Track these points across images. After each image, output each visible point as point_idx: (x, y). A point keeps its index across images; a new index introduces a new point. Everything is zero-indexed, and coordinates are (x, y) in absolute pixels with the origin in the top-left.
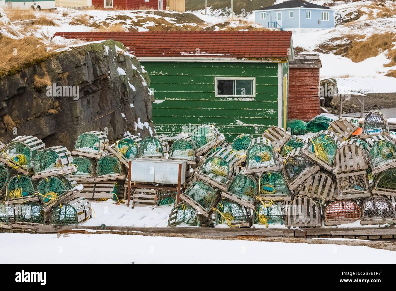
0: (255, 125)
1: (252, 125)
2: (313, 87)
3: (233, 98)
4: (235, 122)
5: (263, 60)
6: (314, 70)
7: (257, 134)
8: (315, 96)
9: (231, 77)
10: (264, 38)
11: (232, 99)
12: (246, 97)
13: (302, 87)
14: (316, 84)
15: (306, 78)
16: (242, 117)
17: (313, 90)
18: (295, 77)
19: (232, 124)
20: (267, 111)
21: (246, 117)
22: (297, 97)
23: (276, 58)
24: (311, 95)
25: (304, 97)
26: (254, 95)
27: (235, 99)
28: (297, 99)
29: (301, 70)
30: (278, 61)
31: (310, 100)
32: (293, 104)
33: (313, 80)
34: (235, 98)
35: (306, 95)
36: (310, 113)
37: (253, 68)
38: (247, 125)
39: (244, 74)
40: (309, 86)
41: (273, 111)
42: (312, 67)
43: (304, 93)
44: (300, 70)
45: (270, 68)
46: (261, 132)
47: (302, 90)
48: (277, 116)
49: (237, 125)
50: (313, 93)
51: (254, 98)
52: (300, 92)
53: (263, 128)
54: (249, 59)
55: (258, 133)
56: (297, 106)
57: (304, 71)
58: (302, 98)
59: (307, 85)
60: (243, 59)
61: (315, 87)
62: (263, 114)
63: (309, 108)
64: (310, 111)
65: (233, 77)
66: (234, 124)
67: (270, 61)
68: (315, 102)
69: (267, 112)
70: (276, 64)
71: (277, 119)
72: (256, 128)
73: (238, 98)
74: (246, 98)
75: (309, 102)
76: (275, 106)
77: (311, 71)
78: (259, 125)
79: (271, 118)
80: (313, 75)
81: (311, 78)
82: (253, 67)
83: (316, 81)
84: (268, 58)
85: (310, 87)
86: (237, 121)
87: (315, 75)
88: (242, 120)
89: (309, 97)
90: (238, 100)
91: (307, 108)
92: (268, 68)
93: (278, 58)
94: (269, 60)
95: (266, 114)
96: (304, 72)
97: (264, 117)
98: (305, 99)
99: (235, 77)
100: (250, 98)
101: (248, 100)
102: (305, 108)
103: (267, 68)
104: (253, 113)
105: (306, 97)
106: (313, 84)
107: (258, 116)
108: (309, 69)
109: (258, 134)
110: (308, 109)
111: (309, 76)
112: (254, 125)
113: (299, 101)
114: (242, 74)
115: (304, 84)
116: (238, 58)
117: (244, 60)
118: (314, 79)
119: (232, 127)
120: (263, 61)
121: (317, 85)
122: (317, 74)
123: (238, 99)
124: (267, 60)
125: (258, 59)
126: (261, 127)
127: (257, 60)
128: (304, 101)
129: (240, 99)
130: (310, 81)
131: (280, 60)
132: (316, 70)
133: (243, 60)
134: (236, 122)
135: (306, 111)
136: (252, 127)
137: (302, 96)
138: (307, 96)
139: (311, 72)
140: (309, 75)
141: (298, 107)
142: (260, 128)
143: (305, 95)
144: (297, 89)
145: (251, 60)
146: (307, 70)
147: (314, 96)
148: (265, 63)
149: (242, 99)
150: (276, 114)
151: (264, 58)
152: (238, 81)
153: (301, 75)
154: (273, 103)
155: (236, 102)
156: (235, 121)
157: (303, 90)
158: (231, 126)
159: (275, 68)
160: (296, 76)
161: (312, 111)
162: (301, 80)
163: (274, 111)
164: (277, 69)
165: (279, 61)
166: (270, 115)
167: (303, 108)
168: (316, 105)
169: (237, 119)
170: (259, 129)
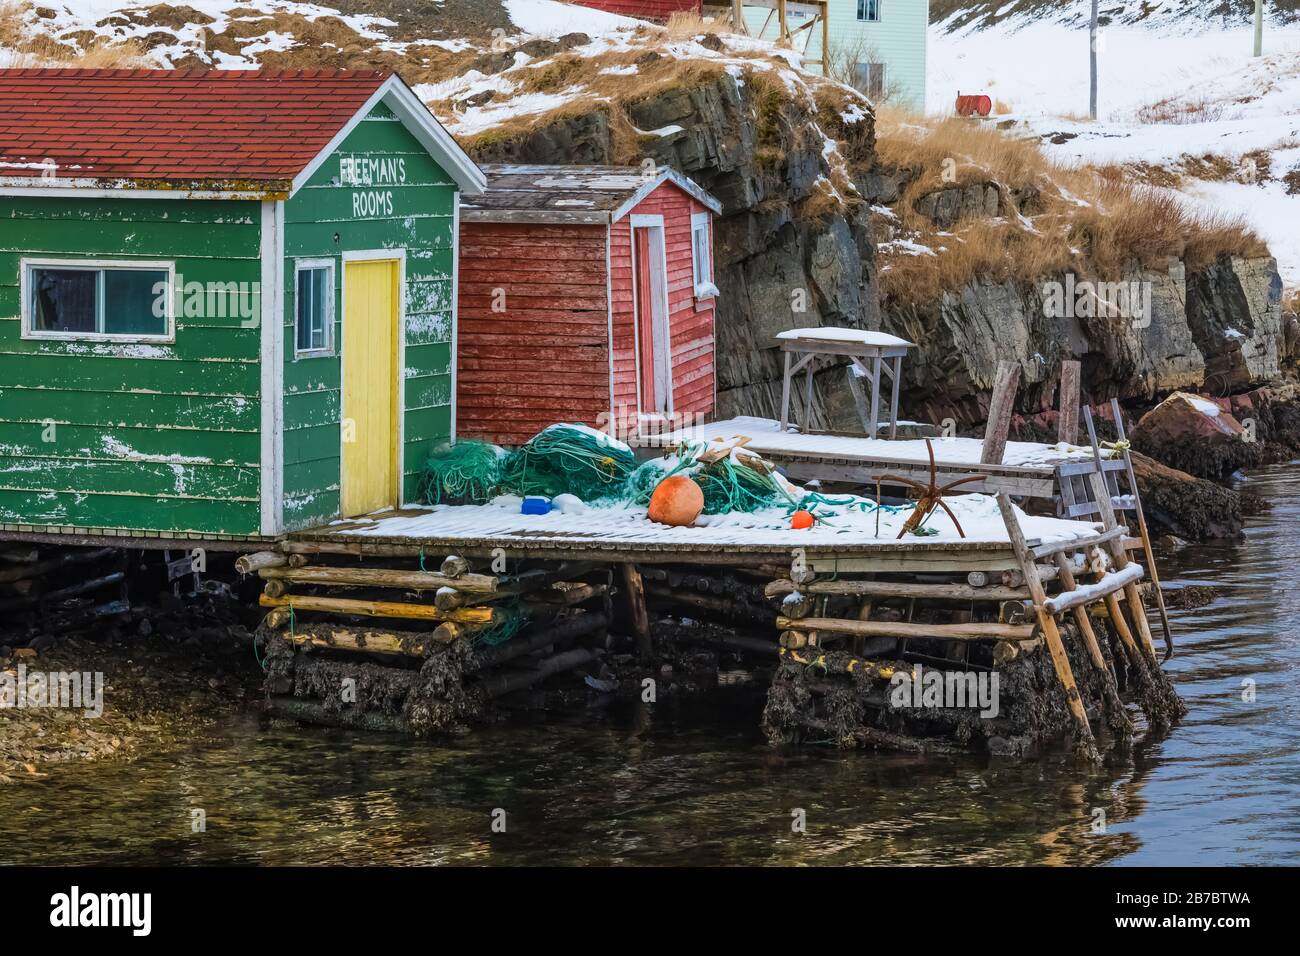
0: (174, 456)
1: (162, 458)
2: (581, 304)
3: (92, 344)
4: (97, 446)
5: (197, 189)
6: (584, 234)
7: (182, 496)
8: (590, 341)
9: (84, 257)
10: (227, 98)
11: (84, 349)
12: (139, 343)
13: (539, 305)
14: (595, 292)
15: (555, 267)
16: (123, 424)
17: (581, 319)
18: (509, 263)
19: (87, 450)
20: (221, 399)
21: (139, 425)
22: (516, 344)
23: (245, 180)
24: (576, 340)
25: (546, 347)
26: (171, 337)
27: (99, 350)
28: (518, 354)
29: (532, 234)
30: (254, 194)
31: (572, 358)
32: (504, 375)
33: (580, 278)
34: (98, 347)
35: (554, 338)
36: (570, 411)
37: (165, 221)
38: (144, 457)
39: (132, 246)
40: (565, 302)
41: (241, 402)
42: (574, 221)
43: (548, 331)
44: (528, 232)
45: (232, 223)
46: (196, 486)
47: (540, 315)
48: (258, 424)
49: (105, 455)
50: (584, 332)
51: (168, 345)
52: (528, 324)
53: (207, 471)
54: (142, 186)
55: (187, 491)
56: (518, 384)
57: (545, 238)
58: (536, 348)
59: (556, 296)
60: (121, 183)
61: (592, 307)
62: (204, 413)
63: (567, 395)
64: (572, 405)
65: (91, 257)
66: (92, 450)
67: (226, 195)
68: (591, 369)
69: (218, 404)
70: (254, 207)
71: (259, 434)
72: (179, 470)
73: (107, 343)
74: (141, 347)
75: (565, 369)
76: (251, 382)
77: (574, 238)
78: (189, 460)
79: (233, 430)
80: (581, 256)
81: (573, 265)
82: (166, 216)
83: (593, 278)
84: (216, 180)
85: (572, 306)
86: (104, 438)
87: (590, 255)
88: (125, 436)
89: (565, 348)
90: (111, 353)
91: (558, 394)
92: (225, 223)
93: (253, 181)
94: (218, 190)
95: (216, 412)
96: (544, 243)
97: (211, 425)
98: (551, 353)
99: (98, 257)
100: (154, 345)
101: (149, 353)
102: (550, 392)
103: (220, 221)
104: (167, 405)
105: (552, 346)
106: (582, 294)
107: (186, 421)
108: (565, 227)
109: (186, 496)
110: (562, 397)
111: (568, 261)
112: (168, 458)
113: (527, 362)
114: (121, 244)
115: (546, 292)
116: (102, 180)
117: (125, 188)
118: (586, 271)
119: (88, 465)
120: (198, 195)
121: (597, 298)
122: (597, 249)
123: (110, 348)
124: (209, 188)
125: (176, 184)
126: (198, 466)
127: (173, 188)
128: (548, 365)
129: (116, 350)
130: (570, 280)
131: (262, 189)
132: (595, 234)
133: (120, 191)
134: (102, 444)
135: (557, 406)
136: (163, 466)
137: (539, 341)
138: (559, 341)
139: (575, 243)
140: (564, 254)
141: (523, 390)
142: (192, 471)
143: (550, 340)
144: (518, 312)
145: (151, 188)
146: (558, 233)
147: (585, 341)
148: (207, 200)
149: (126, 350)
150: (254, 415)
151: (198, 180)
152: (108, 273)
153: (534, 254)
154: (244, 368)
155: (100, 359)
156: (99, 440)
157: (541, 319)
158: (84, 461)
159: (248, 221)
160: (513, 260)
161: (579, 407)
162: (532, 277)
163: (247, 399)
164: (257, 225)
165: (256, 195)
166: (230, 417)
167: (541, 394)
168: (596, 382)
169: (104, 429)
170: (187, 474)
